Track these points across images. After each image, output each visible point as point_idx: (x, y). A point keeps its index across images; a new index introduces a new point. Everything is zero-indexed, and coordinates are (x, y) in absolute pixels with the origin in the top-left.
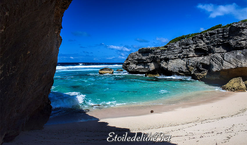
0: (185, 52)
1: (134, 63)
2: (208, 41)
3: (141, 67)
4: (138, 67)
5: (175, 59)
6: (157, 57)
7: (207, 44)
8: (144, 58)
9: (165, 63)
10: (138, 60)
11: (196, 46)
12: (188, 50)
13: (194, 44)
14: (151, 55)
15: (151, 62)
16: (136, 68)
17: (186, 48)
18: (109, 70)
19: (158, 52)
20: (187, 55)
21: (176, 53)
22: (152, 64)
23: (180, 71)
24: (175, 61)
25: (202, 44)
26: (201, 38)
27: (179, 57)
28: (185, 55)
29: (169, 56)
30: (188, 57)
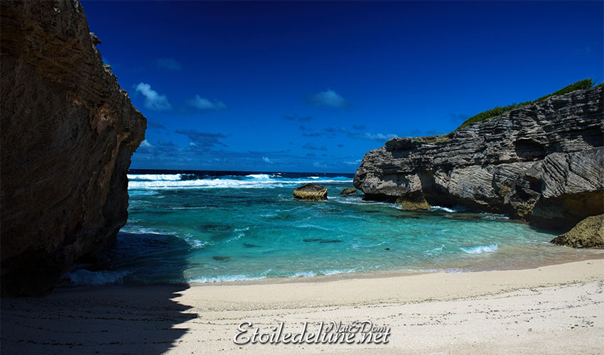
0: (490, 150)
1: (376, 174)
2: (549, 123)
3: (391, 183)
4: (384, 184)
5: (467, 165)
6: (428, 161)
7: (547, 128)
8: (397, 162)
9: (443, 176)
10: (383, 166)
11: (519, 135)
12: (498, 143)
13: (514, 128)
14: (413, 156)
15: (413, 173)
16: (381, 186)
17: (495, 140)
18: (318, 189)
19: (429, 149)
20: (497, 156)
21: (471, 150)
22: (416, 177)
23: (477, 196)
24: (466, 171)
25: (533, 130)
26: (533, 114)
27: (478, 162)
28: (490, 156)
29: (453, 160)
30: (498, 162)
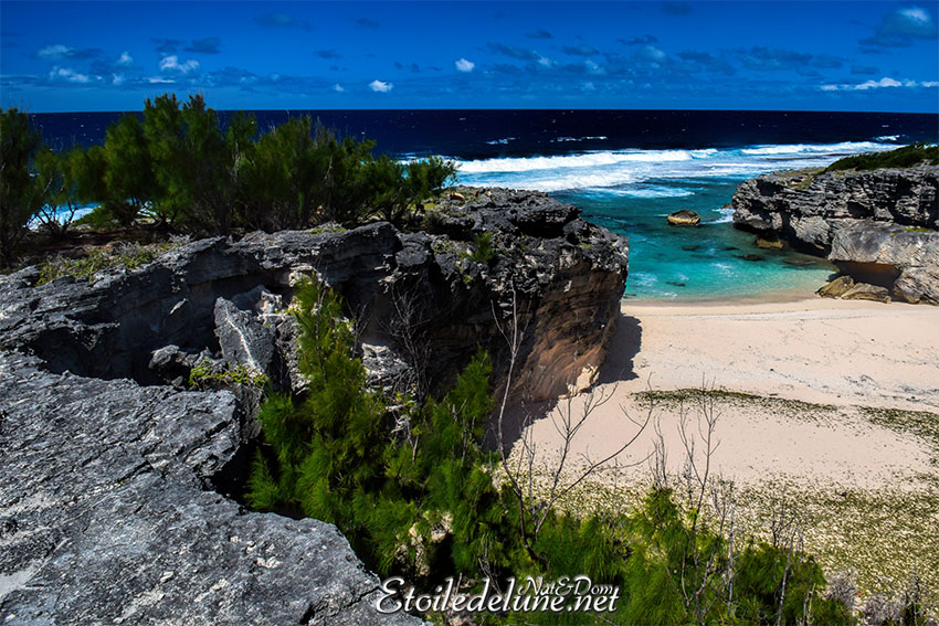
0: (828, 207)
1: (746, 207)
2: (871, 192)
3: (758, 217)
4: (752, 217)
5: (812, 215)
6: (787, 205)
7: (869, 195)
8: (764, 200)
9: (796, 219)
10: (752, 200)
11: (851, 198)
12: (834, 202)
13: (847, 191)
14: (778, 197)
15: (776, 212)
16: (750, 218)
17: (833, 199)
18: (691, 216)
19: (788, 193)
20: (833, 212)
21: (816, 203)
22: (778, 215)
23: (816, 241)
24: (810, 220)
25: (860, 195)
26: (862, 183)
27: (820, 213)
28: (828, 212)
29: (802, 208)
30: (833, 217)
